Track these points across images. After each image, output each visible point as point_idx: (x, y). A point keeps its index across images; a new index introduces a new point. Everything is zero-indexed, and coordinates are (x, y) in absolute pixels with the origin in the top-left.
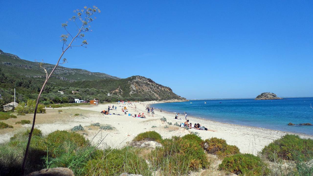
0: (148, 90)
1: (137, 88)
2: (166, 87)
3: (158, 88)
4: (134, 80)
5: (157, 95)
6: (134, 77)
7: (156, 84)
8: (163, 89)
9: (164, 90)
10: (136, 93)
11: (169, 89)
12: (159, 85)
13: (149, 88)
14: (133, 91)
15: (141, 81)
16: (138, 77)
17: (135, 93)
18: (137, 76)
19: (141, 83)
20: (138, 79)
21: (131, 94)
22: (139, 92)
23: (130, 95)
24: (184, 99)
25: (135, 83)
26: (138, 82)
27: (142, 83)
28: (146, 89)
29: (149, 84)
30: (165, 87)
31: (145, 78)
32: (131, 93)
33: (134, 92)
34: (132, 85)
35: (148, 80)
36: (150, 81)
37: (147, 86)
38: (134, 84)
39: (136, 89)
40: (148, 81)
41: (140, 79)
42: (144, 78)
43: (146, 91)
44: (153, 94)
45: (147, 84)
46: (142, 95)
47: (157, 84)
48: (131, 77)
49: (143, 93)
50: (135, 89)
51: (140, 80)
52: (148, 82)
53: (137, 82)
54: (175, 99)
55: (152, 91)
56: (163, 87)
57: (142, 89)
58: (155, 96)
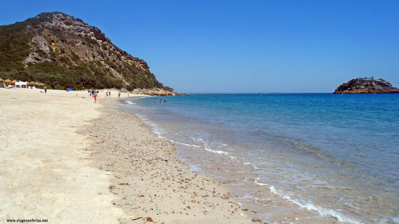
0: (92, 59)
1: (54, 49)
2: (137, 60)
3: (119, 57)
4: (47, 24)
5: (118, 74)
6: (46, 17)
7: (113, 47)
8: (130, 62)
9: (134, 65)
10: (49, 60)
11: (144, 64)
12: (121, 52)
13: (96, 54)
14: (36, 55)
15: (69, 30)
16: (58, 16)
17: (46, 62)
18: (56, 13)
19: (68, 34)
20: (59, 20)
21: (30, 64)
22: (62, 60)
23: (23, 65)
24: (170, 90)
25: (46, 32)
26: (59, 30)
27: (73, 34)
28: (86, 55)
29: (94, 42)
30: (135, 58)
31: (83, 23)
32: (29, 59)
33: (40, 58)
34: (38, 36)
35: (91, 30)
36: (99, 34)
37: (90, 46)
38: (43, 33)
39: (51, 50)
40: (92, 33)
41: (67, 24)
42: (78, 23)
43: (87, 59)
44: (108, 70)
45: (90, 43)
46: (70, 70)
47: (117, 49)
48: (36, 16)
49: (75, 65)
50: (47, 49)
51: (68, 27)
52: (92, 38)
53: (56, 31)
54: (159, 88)
55: (105, 61)
56: (131, 58)
57: (73, 53)
58: (112, 76)
